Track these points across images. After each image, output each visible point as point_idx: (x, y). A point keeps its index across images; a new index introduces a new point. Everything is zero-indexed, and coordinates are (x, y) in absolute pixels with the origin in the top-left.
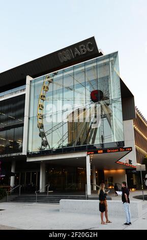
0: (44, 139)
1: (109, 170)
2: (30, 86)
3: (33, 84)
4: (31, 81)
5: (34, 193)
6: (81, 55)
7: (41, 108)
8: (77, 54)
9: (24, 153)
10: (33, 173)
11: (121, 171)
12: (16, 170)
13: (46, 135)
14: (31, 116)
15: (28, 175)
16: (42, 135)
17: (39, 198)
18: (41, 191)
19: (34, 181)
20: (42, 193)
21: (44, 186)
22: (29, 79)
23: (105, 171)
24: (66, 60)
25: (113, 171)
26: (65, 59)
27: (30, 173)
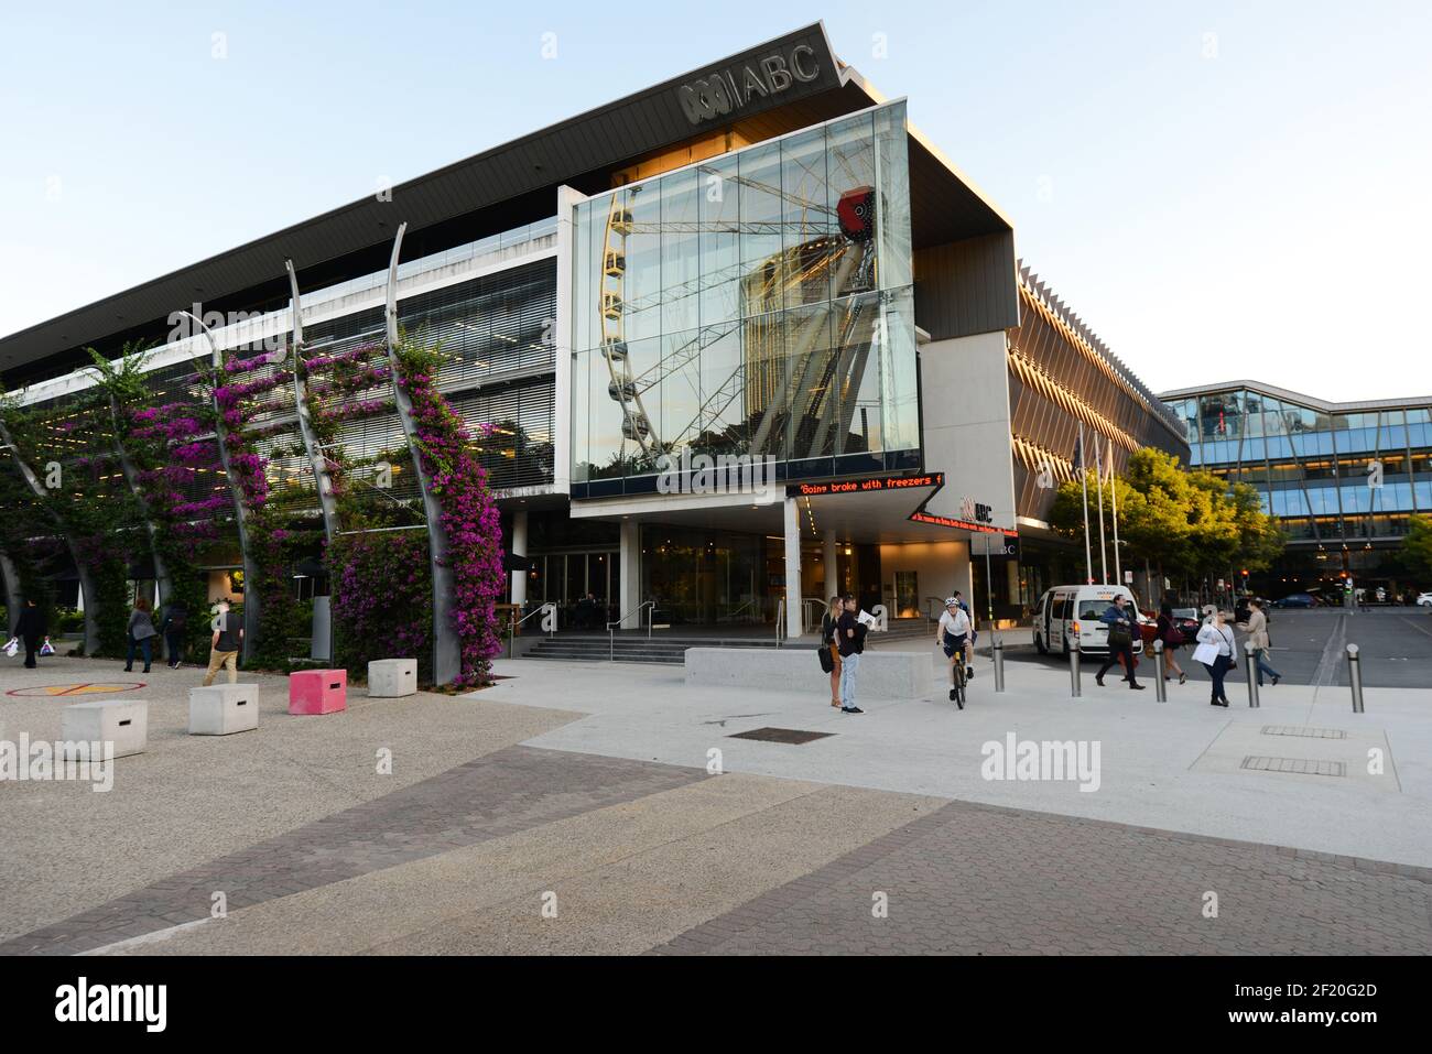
0: (632, 406)
1: (900, 543)
2: (575, 225)
3: (583, 219)
4: (575, 207)
5: (603, 631)
6: (769, 95)
7: (615, 269)
8: (754, 92)
9: (561, 486)
10: (593, 558)
11: (948, 548)
12: (529, 546)
13: (639, 388)
14: (581, 347)
15: (577, 563)
16: (622, 391)
17: (619, 646)
18: (624, 624)
19: (598, 588)
20: (630, 632)
21: (636, 607)
22: (567, 196)
23: (886, 550)
24: (710, 115)
25: (917, 550)
26: (707, 110)
27: (584, 556)
